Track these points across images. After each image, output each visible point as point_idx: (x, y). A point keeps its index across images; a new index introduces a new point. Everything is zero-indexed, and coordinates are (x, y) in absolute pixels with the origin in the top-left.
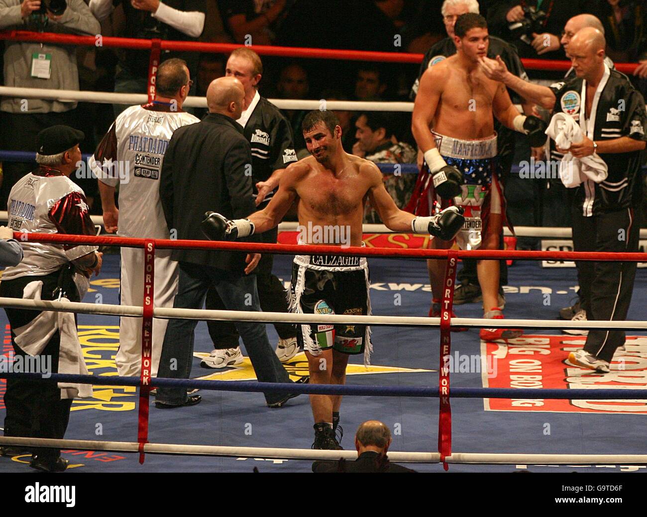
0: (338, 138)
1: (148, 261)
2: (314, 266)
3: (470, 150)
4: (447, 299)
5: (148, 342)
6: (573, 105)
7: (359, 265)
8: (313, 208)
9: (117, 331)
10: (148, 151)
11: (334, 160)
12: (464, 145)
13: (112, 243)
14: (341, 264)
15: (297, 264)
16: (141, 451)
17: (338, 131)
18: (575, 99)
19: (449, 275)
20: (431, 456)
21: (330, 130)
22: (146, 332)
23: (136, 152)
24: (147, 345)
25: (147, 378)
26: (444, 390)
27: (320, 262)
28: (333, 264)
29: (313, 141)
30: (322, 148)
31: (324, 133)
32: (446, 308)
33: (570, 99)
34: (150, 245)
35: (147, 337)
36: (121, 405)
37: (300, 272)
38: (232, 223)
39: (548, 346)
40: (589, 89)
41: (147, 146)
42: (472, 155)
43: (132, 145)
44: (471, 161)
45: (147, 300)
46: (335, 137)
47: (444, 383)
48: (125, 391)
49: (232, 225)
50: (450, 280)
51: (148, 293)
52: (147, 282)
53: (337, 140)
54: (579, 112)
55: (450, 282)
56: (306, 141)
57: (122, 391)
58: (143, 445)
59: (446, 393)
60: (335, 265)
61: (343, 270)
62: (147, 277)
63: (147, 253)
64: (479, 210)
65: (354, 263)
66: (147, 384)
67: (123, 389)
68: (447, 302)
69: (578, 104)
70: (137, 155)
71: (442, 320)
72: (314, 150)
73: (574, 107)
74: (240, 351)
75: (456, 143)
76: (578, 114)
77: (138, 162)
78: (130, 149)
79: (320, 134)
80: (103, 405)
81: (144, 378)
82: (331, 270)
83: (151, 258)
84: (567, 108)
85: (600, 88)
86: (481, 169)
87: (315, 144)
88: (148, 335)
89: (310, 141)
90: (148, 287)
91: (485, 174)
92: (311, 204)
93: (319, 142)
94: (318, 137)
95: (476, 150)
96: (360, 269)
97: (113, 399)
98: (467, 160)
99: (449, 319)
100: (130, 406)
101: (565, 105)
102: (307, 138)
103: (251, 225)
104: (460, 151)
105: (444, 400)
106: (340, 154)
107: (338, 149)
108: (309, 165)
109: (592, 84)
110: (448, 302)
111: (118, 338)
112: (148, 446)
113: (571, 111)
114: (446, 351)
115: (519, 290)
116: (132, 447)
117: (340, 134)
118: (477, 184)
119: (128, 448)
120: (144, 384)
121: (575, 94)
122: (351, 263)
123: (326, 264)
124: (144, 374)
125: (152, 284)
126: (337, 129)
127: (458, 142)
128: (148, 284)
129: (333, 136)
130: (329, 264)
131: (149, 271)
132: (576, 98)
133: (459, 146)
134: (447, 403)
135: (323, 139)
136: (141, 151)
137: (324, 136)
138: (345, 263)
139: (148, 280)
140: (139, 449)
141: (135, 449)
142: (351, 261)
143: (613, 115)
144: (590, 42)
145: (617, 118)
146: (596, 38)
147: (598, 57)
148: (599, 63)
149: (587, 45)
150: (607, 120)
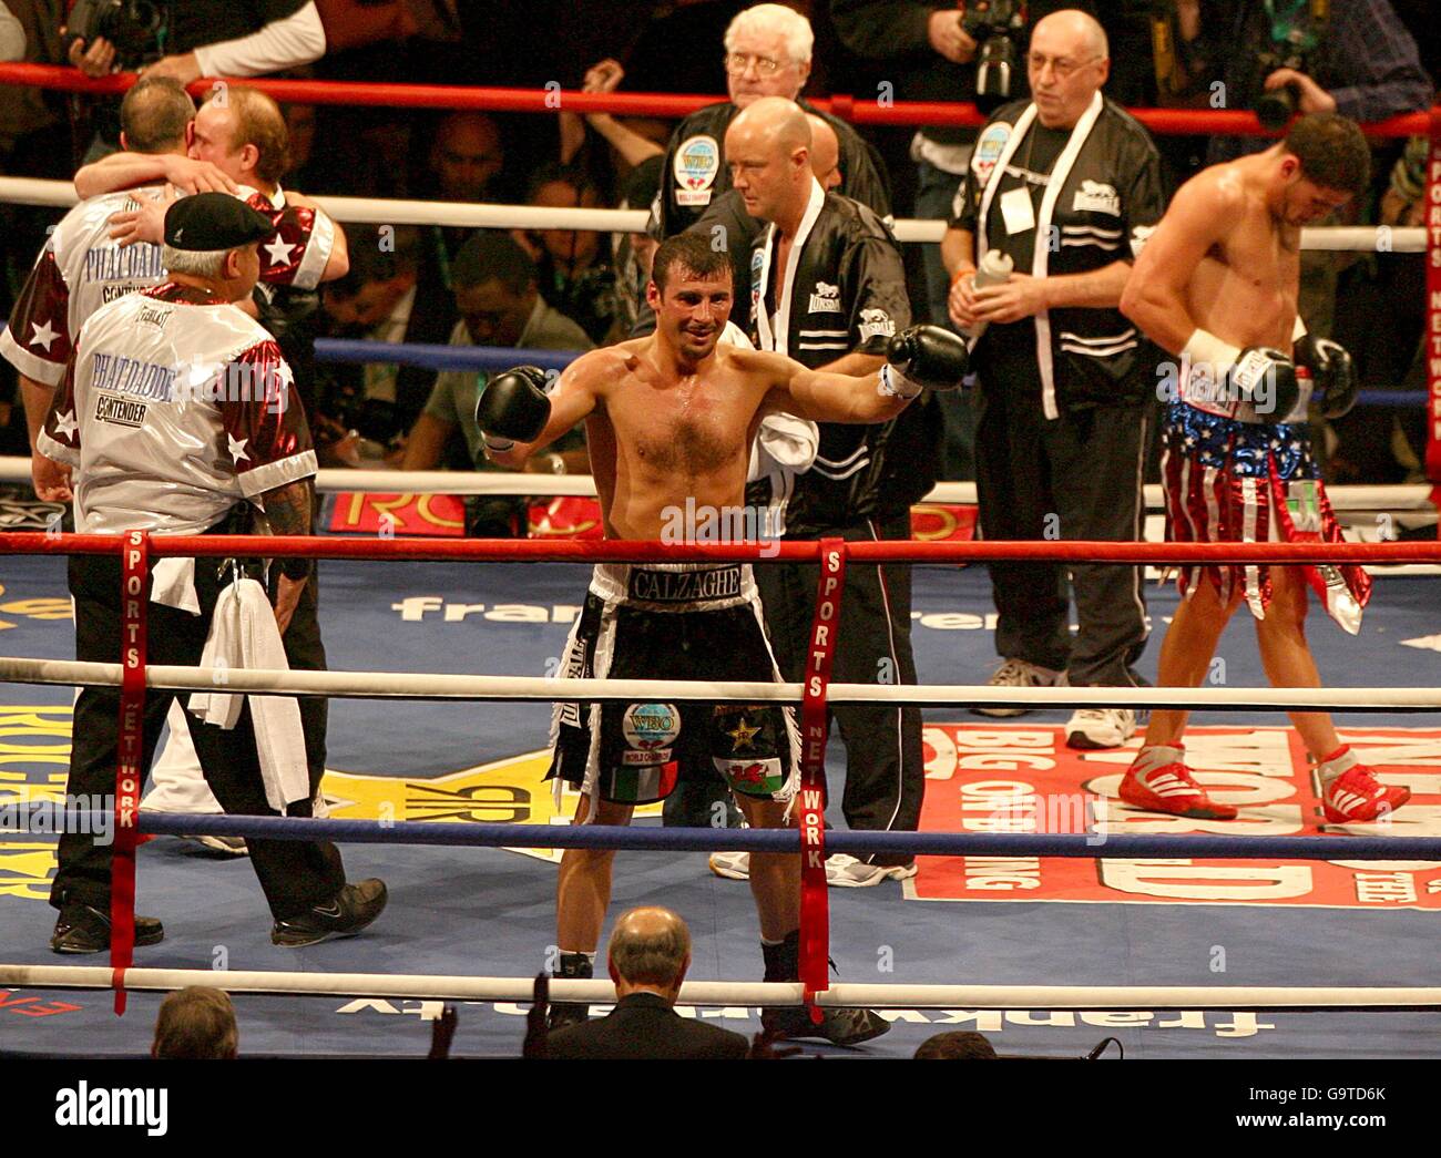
1: (132, 567)
2: (640, 602)
4: (820, 648)
5: (133, 741)
7: (739, 594)
8: (642, 455)
15: (596, 598)
16: (118, 986)
19: (827, 594)
23: (102, 283)
24: (129, 747)
25: (130, 812)
26: (813, 835)
27: (653, 594)
28: (683, 596)
32: (817, 668)
35: (130, 732)
37: (607, 614)
39: (1051, 751)
43: (93, 270)
45: (130, 655)
47: (812, 820)
50: (829, 604)
51: (133, 640)
52: (130, 616)
55: (827, 608)
58: (123, 972)
59: (817, 842)
60: (686, 597)
61: (704, 608)
62: (130, 606)
65: (728, 590)
66: (131, 826)
68: (819, 655)
70: (106, 289)
81: (123, 812)
83: (137, 561)
85: (799, 240)
88: (134, 728)
90: (133, 627)
92: (637, 444)
96: (743, 602)
105: (813, 858)
110: (823, 655)
116: (100, 976)
119: (86, 981)
120: (123, 825)
122: (721, 591)
123: (666, 597)
124: (123, 805)
128: (133, 620)
130: (672, 598)
134: (819, 866)
138: (709, 592)
139: (133, 612)
140: (114, 979)
141: (105, 982)
142: (722, 585)
143: (824, 300)
144: (773, 132)
145: (832, 306)
146: (788, 120)
147: (792, 165)
148: (795, 179)
149: (767, 137)
150: (810, 311)
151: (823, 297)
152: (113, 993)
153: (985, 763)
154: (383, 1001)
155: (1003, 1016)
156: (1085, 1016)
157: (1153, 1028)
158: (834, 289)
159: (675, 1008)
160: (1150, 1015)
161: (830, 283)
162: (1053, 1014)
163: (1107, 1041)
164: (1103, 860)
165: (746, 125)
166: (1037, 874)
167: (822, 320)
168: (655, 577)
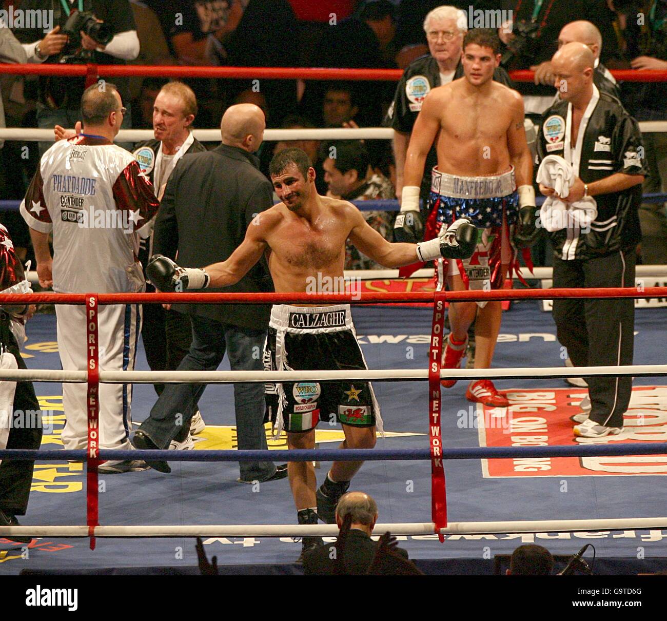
0: (311, 182)
1: (91, 318)
2: (295, 329)
3: (474, 188)
4: (435, 348)
5: (95, 411)
6: (557, 132)
7: (345, 325)
8: (290, 262)
9: (60, 401)
10: (73, 192)
11: (307, 207)
12: (466, 182)
13: (48, 300)
14: (325, 325)
15: (273, 329)
16: (92, 536)
17: (312, 174)
18: (559, 125)
19: (437, 320)
20: (423, 527)
21: (302, 173)
22: (92, 399)
23: (60, 194)
24: (93, 414)
25: (95, 450)
26: (436, 451)
27: (301, 325)
28: (316, 325)
29: (284, 186)
30: (294, 194)
31: (295, 177)
32: (435, 358)
33: (553, 125)
34: (92, 300)
35: (93, 406)
36: (67, 486)
37: (279, 337)
38: (183, 270)
39: (554, 401)
40: (575, 114)
41: (71, 186)
42: (476, 194)
43: (56, 185)
44: (475, 200)
45: (91, 363)
46: (309, 181)
47: (436, 442)
48: (70, 470)
49: (182, 272)
50: (438, 325)
51: (92, 355)
52: (90, 342)
53: (310, 185)
54: (563, 139)
55: (437, 330)
56: (275, 186)
57: (67, 470)
58: (94, 528)
59: (439, 454)
60: (318, 326)
61: (327, 332)
62: (90, 337)
63: (89, 308)
64: (487, 256)
65: (339, 323)
66: (95, 457)
67: (68, 468)
68: (435, 351)
69: (563, 130)
70: (62, 196)
71: (430, 372)
72: (285, 197)
73: (558, 133)
74: (200, 416)
75: (456, 181)
76: (562, 143)
77: (64, 204)
78: (54, 190)
79: (292, 178)
80: (46, 486)
81: (91, 450)
82: (314, 333)
83: (93, 315)
84: (550, 135)
85: (588, 113)
86: (489, 210)
87: (286, 190)
88: (94, 403)
89: (279, 186)
90: (92, 348)
91: (495, 216)
92: (287, 257)
93: (290, 187)
94: (289, 182)
95: (480, 188)
96: (346, 329)
97: (56, 479)
98: (471, 200)
99: (438, 371)
100: (77, 487)
101: (548, 132)
102: (276, 183)
103: (206, 276)
104: (461, 189)
105: (437, 462)
106: (313, 198)
107: (312, 193)
108: (281, 214)
109: (579, 107)
110: (437, 351)
111: (62, 409)
112: (98, 529)
113: (554, 138)
114: (436, 407)
115: (518, 338)
116: (82, 530)
117: (314, 178)
118: (485, 226)
119: (75, 533)
120: (91, 456)
121: (560, 120)
122: (336, 323)
123: (308, 326)
124: (91, 446)
125: (96, 345)
126: (310, 171)
127: (458, 179)
128: (92, 345)
129: (306, 180)
130: (311, 326)
131: (93, 331)
132: (560, 123)
133: (460, 183)
134: (440, 466)
135: (295, 184)
136: (65, 191)
137: (296, 180)
138: (329, 323)
139: (92, 340)
140: (89, 532)
141: (85, 533)
142: (336, 320)
143: (602, 144)
144: (575, 59)
145: (607, 148)
146: (582, 54)
147: (584, 76)
148: (586, 84)
149: (572, 62)
150: (595, 150)
151: (602, 143)
152: (89, 538)
153: (521, 408)
154: (225, 539)
155: (535, 536)
156: (575, 534)
157: (610, 538)
158: (608, 140)
159: (372, 538)
160: (609, 532)
161: (606, 136)
162: (559, 534)
163: (587, 546)
164: (583, 458)
165: (561, 56)
166: (549, 463)
167: (601, 155)
168: (302, 316)
